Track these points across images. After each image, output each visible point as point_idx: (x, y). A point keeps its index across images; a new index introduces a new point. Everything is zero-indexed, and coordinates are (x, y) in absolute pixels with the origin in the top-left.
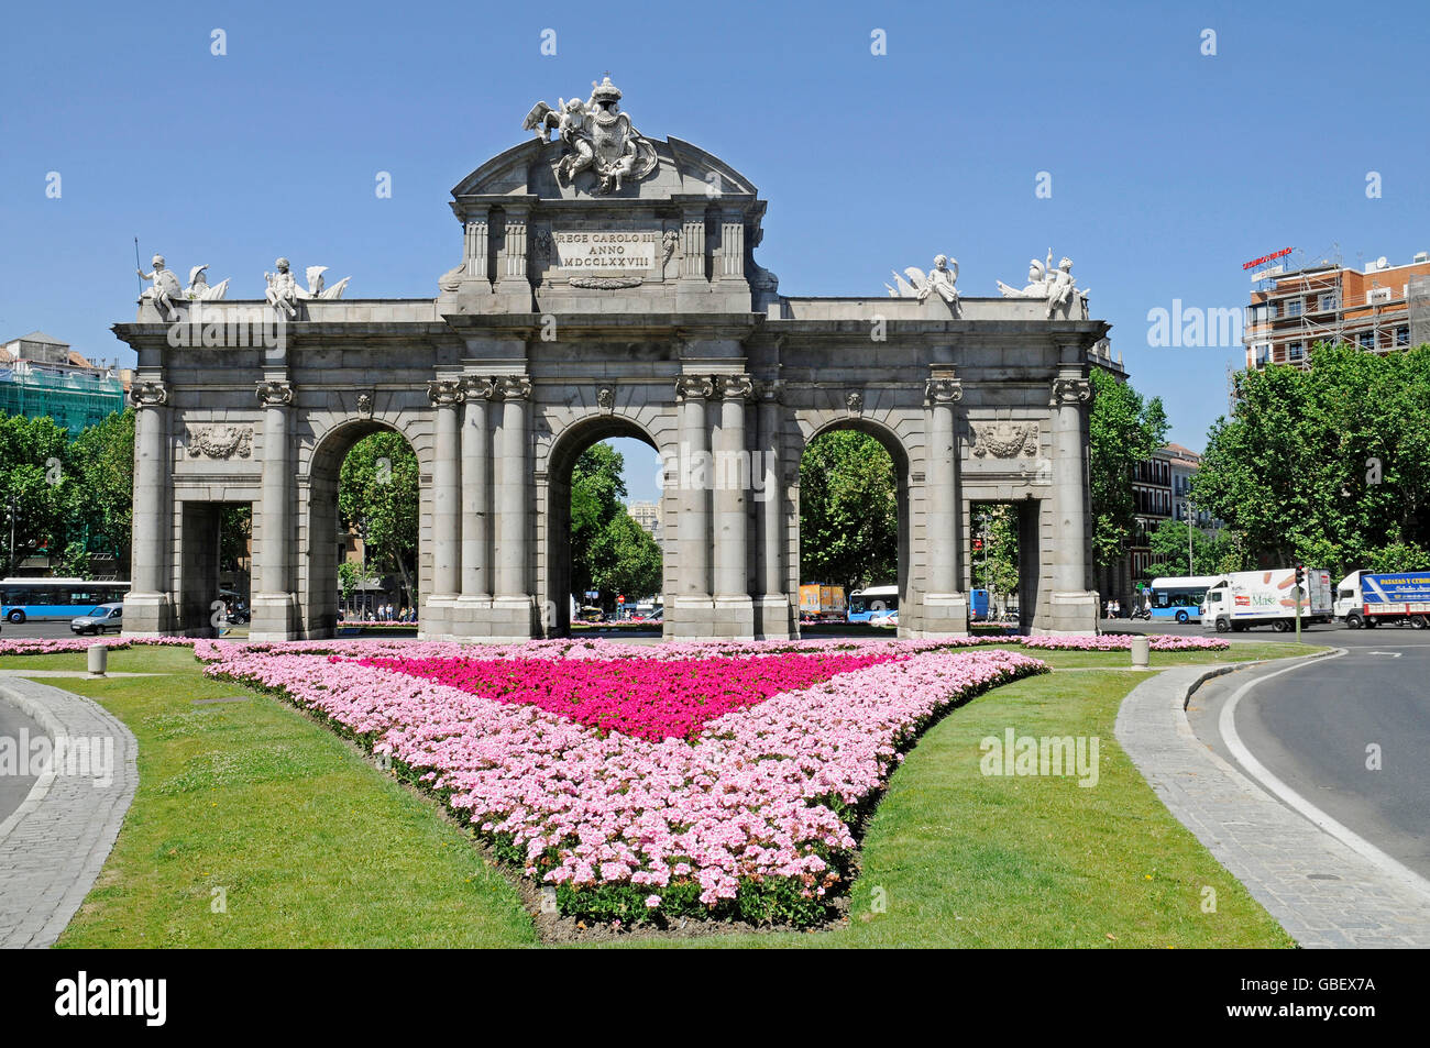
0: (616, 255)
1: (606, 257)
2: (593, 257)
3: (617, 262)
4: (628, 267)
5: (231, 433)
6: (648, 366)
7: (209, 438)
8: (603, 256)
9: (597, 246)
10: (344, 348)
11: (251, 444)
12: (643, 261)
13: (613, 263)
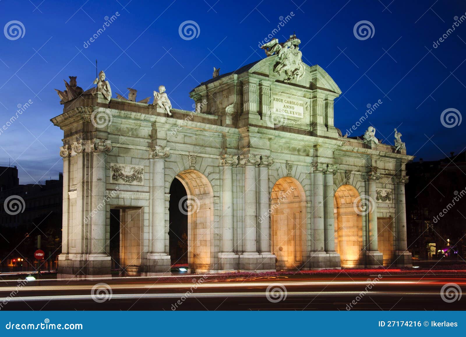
0: (292, 110)
1: (289, 110)
2: (285, 109)
3: (292, 113)
4: (295, 116)
5: (133, 170)
6: (303, 157)
7: (123, 172)
8: (287, 109)
9: (286, 105)
10: (185, 134)
11: (143, 177)
12: (300, 114)
13: (291, 113)
